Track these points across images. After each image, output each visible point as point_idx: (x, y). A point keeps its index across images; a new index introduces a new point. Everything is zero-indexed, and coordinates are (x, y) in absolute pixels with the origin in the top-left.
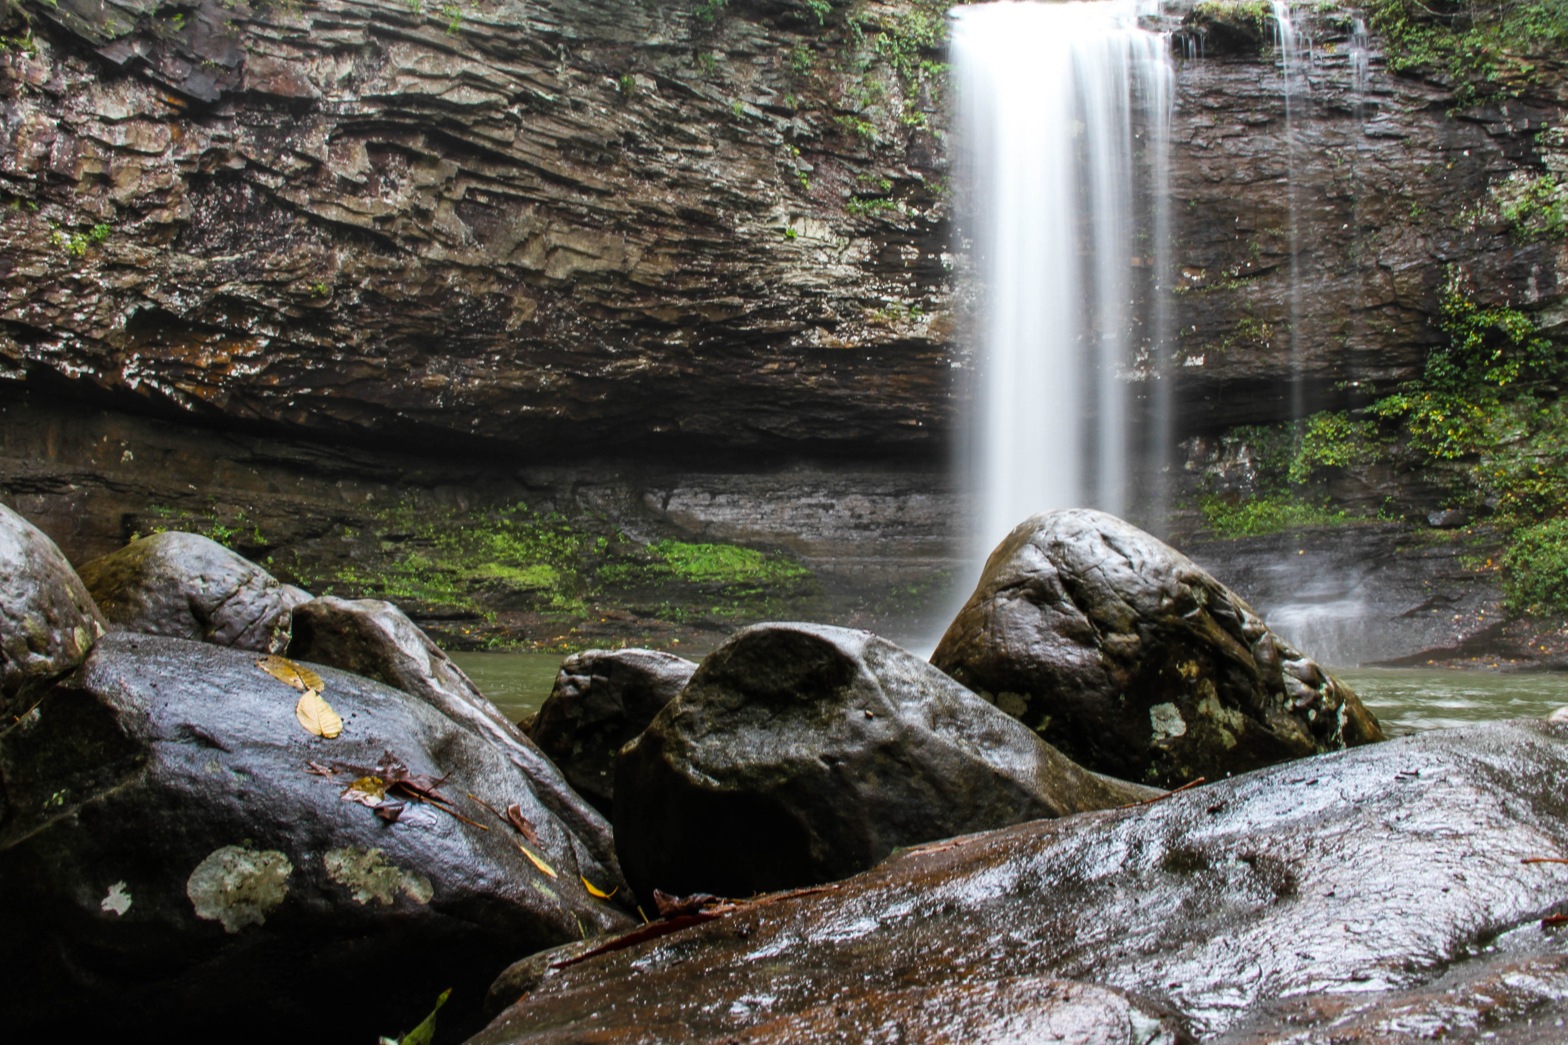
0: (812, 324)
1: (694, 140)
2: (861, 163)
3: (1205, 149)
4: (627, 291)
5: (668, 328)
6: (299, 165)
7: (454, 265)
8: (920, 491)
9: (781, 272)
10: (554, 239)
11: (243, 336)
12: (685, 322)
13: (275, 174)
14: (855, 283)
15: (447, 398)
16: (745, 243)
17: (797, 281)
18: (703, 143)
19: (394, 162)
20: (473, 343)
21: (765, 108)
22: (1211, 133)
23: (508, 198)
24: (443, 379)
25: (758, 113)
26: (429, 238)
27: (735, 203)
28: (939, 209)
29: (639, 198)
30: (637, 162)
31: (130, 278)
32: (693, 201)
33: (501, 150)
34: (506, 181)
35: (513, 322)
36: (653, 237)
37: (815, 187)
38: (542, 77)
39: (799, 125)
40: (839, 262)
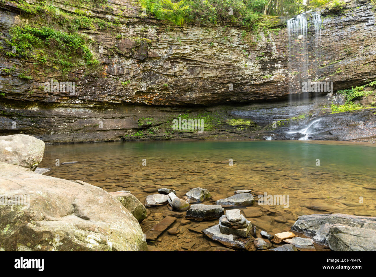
0: (252, 80)
1: (226, 52)
2: (258, 51)
3: (329, 36)
4: (218, 79)
5: (226, 84)
6: (159, 67)
7: (187, 78)
8: (275, 107)
9: (244, 72)
10: (204, 72)
11: (155, 93)
12: (228, 83)
13: (156, 69)
14: (259, 72)
15: (190, 99)
16: (237, 68)
17: (247, 73)
18: (228, 52)
19: (175, 64)
20: (193, 90)
21: (239, 44)
22: (330, 32)
23: (195, 66)
24: (189, 96)
25: (237, 45)
26: (183, 75)
27: (235, 61)
28: (274, 57)
29: (217, 63)
30: (216, 57)
31: (134, 87)
32: (227, 62)
33: (192, 59)
34: (194, 64)
35: (199, 86)
36: (221, 69)
37: (249, 57)
38: (197, 46)
39: (245, 46)
40: (255, 69)
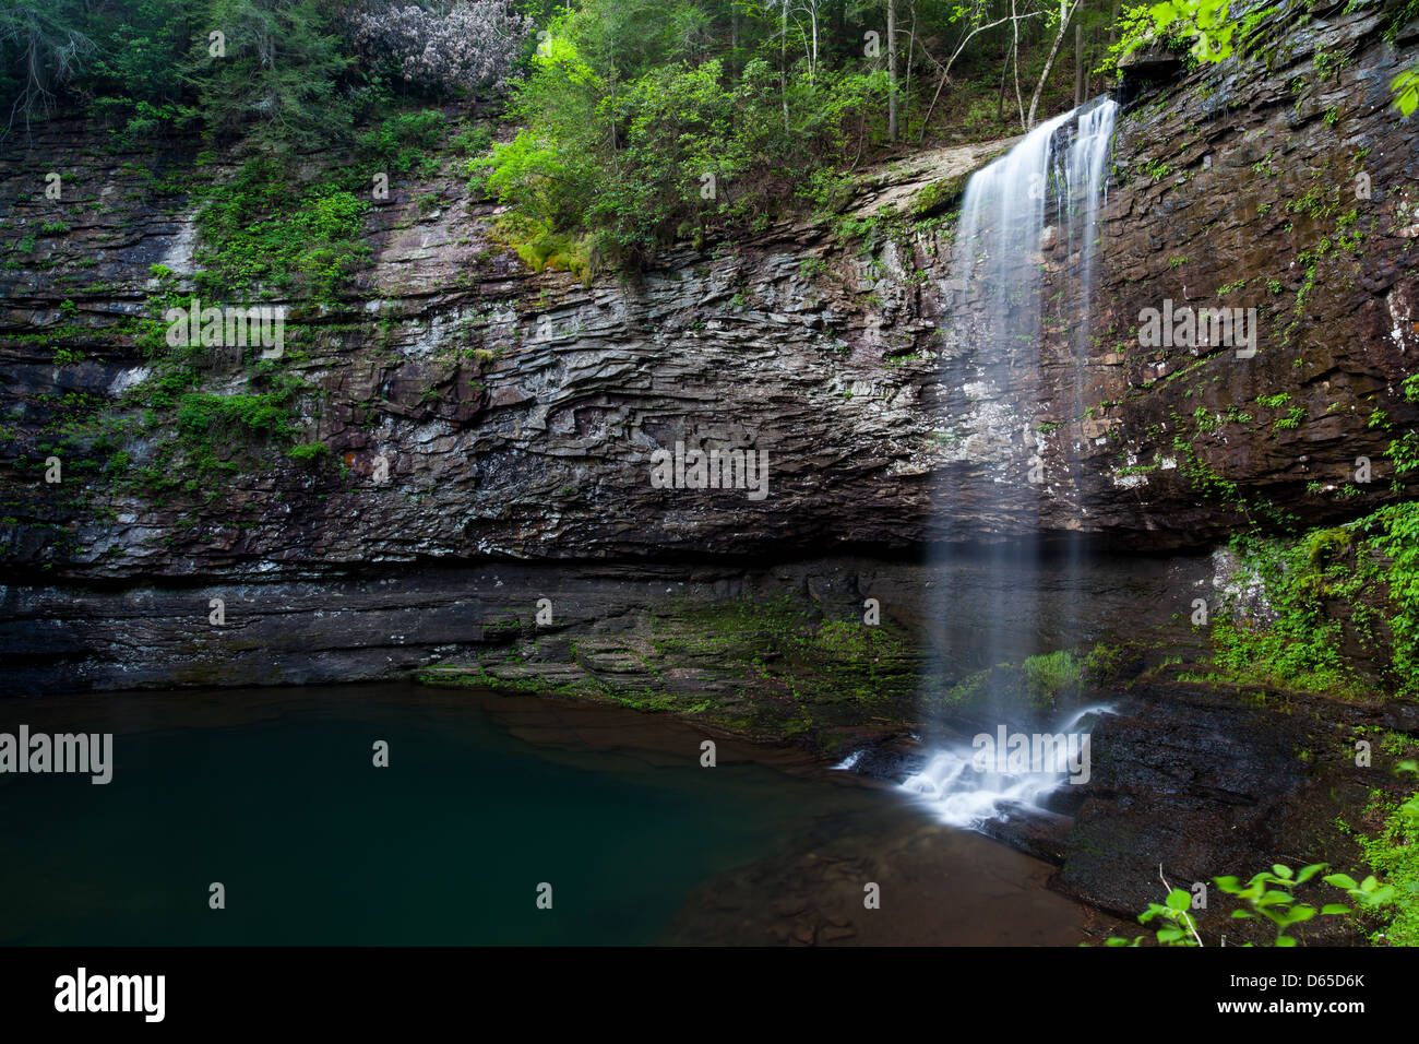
0: (892, 458)
1: (762, 350)
2: (886, 328)
9: (852, 425)
10: (701, 434)
12: (806, 471)
14: (908, 421)
15: (682, 534)
16: (820, 409)
17: (864, 430)
18: (768, 350)
19: (595, 415)
21: (800, 312)
23: (668, 417)
24: (675, 524)
26: (629, 451)
27: (806, 385)
29: (740, 398)
30: (731, 375)
32: (775, 390)
33: (648, 392)
34: (661, 408)
36: (760, 420)
37: (857, 357)
38: (647, 346)
39: (826, 316)
40: (889, 409)
